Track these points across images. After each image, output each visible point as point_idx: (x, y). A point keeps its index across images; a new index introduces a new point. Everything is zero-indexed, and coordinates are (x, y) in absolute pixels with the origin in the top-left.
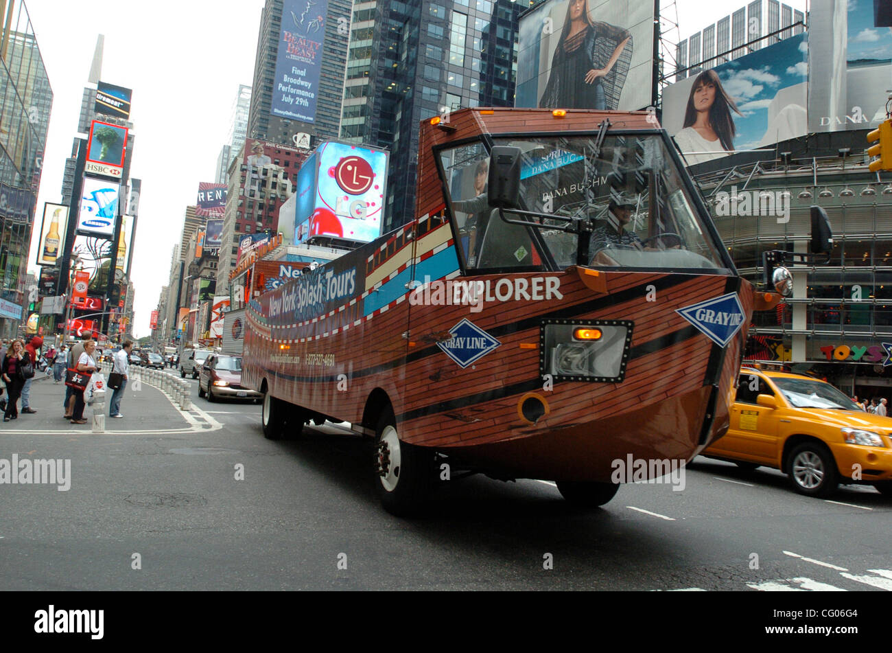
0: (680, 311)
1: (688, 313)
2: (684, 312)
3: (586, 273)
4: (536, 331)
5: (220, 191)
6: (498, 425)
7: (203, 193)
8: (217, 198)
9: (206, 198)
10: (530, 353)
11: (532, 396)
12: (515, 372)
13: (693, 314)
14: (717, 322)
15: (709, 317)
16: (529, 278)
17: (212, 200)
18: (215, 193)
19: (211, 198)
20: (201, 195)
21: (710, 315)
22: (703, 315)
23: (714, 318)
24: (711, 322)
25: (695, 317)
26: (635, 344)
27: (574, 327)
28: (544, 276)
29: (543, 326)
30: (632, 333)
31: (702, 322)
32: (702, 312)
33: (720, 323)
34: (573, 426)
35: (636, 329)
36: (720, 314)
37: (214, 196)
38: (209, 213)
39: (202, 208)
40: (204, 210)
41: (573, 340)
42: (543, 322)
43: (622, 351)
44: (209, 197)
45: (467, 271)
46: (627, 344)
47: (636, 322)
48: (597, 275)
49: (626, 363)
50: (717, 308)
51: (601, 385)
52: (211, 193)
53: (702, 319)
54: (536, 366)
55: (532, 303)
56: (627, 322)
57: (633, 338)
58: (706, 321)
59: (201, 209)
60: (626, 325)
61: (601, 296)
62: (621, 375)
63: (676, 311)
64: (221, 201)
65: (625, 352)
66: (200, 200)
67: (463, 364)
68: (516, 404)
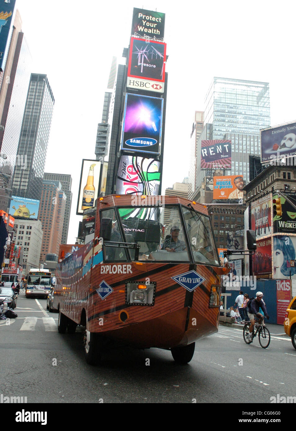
0: (173, 278)
1: (176, 278)
2: (174, 278)
3: (137, 264)
4: (124, 286)
5: (220, 146)
6: (113, 323)
7: (205, 150)
8: (218, 152)
9: (208, 153)
10: (123, 294)
11: (123, 311)
12: (119, 301)
13: (178, 279)
14: (187, 282)
15: (184, 280)
16: (122, 265)
17: (214, 154)
18: (216, 148)
19: (212, 153)
20: (204, 151)
21: (184, 279)
22: (182, 279)
23: (186, 280)
24: (185, 282)
25: (178, 280)
26: (157, 291)
27: (137, 284)
28: (127, 264)
29: (126, 284)
30: (156, 286)
31: (181, 282)
32: (181, 278)
33: (189, 282)
34: (137, 323)
35: (157, 285)
36: (188, 279)
37: (215, 150)
38: (212, 165)
39: (206, 161)
40: (208, 164)
41: (137, 289)
42: (126, 282)
43: (153, 294)
44: (211, 152)
45: (105, 261)
46: (154, 291)
47: (157, 282)
48: (142, 264)
49: (155, 298)
50: (187, 276)
51: (146, 307)
52: (213, 148)
53: (181, 281)
54: (124, 299)
55: (123, 274)
56: (154, 282)
57: (156, 289)
58: (183, 281)
59: (206, 163)
60: (153, 283)
61: (144, 272)
62: (153, 303)
63: (171, 278)
64: (222, 154)
65: (154, 294)
66: (204, 155)
67: (103, 298)
68: (118, 315)
